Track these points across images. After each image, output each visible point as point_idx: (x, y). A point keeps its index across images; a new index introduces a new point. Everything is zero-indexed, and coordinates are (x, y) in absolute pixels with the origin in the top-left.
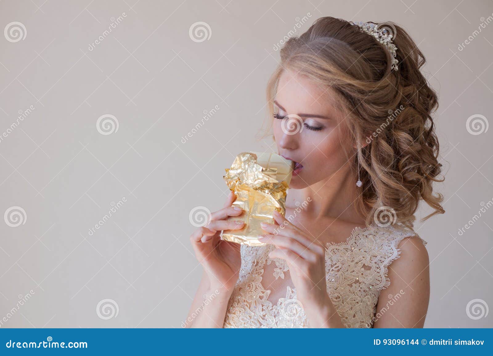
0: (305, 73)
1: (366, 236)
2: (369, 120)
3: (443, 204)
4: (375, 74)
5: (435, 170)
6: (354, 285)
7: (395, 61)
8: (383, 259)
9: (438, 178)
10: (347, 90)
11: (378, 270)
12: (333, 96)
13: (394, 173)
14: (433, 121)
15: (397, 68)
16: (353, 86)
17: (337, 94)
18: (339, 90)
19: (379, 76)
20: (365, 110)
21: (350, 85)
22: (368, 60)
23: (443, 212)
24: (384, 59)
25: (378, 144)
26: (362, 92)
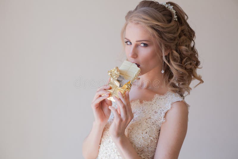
0: (137, 22)
1: (161, 99)
2: (168, 40)
3: (202, 79)
4: (167, 20)
5: (197, 63)
6: (148, 119)
7: (175, 17)
8: (164, 109)
9: (199, 67)
10: (156, 28)
11: (161, 114)
12: (150, 30)
13: (180, 65)
14: (195, 41)
15: (177, 19)
16: (159, 25)
17: (152, 30)
18: (153, 27)
19: (170, 21)
20: (165, 36)
21: (157, 25)
22: (164, 15)
23: (203, 82)
24: (170, 15)
25: (172, 52)
26: (163, 28)
